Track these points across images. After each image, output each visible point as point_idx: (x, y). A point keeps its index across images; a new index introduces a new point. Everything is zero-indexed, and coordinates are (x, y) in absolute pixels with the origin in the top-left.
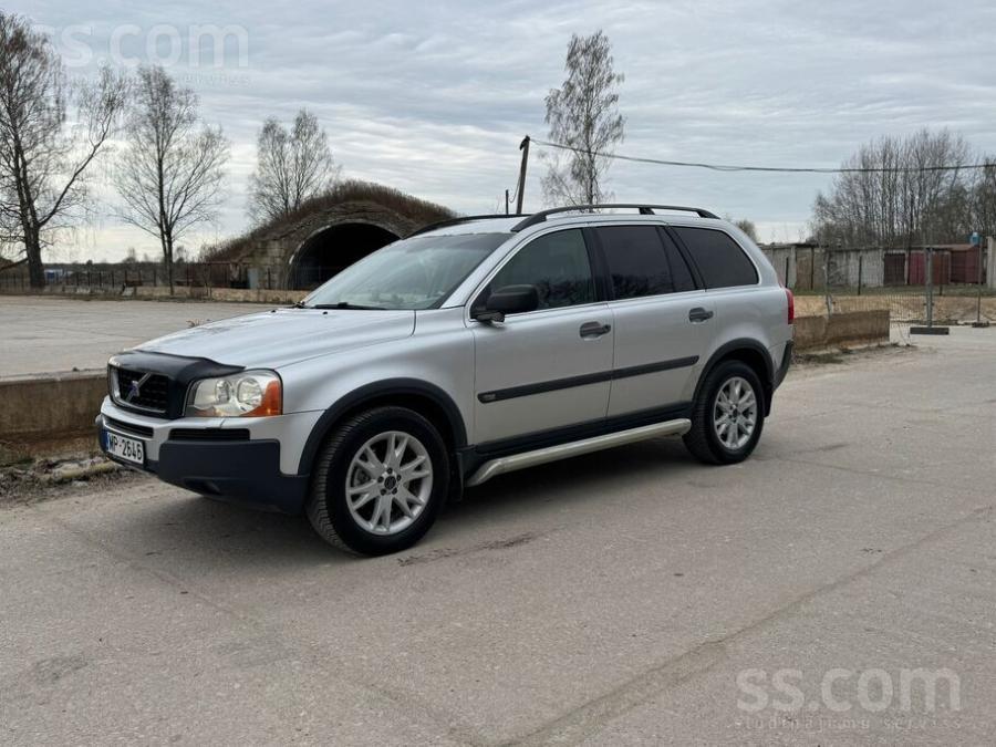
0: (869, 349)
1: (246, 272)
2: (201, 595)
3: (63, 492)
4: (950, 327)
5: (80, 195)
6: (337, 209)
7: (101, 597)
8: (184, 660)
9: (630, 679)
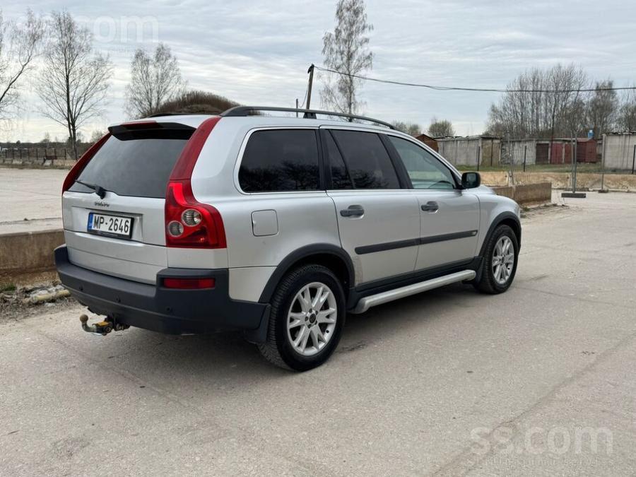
0: (539, 208)
2: (154, 388)
3: (39, 310)
4: (587, 193)
5: (13, 99)
6: (185, 109)
7: (85, 391)
8: (155, 439)
9: (461, 451)
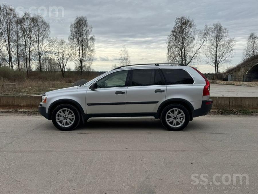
1: (228, 76)
